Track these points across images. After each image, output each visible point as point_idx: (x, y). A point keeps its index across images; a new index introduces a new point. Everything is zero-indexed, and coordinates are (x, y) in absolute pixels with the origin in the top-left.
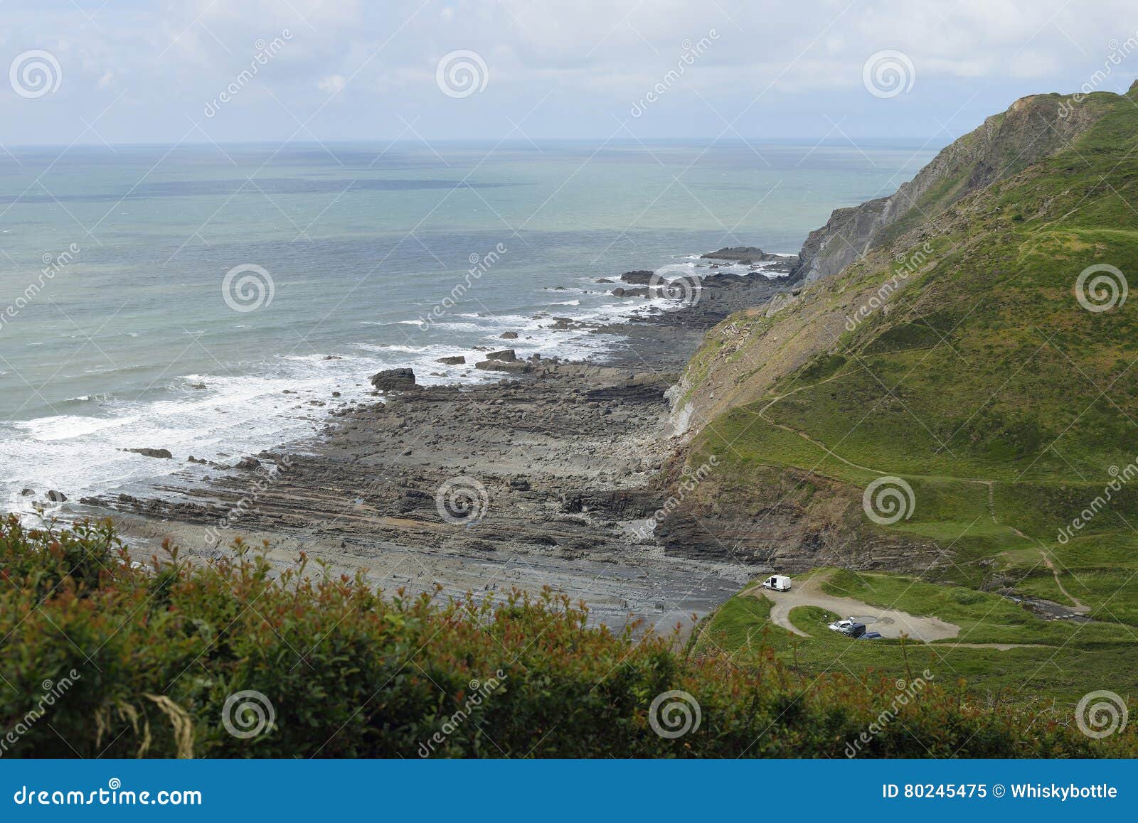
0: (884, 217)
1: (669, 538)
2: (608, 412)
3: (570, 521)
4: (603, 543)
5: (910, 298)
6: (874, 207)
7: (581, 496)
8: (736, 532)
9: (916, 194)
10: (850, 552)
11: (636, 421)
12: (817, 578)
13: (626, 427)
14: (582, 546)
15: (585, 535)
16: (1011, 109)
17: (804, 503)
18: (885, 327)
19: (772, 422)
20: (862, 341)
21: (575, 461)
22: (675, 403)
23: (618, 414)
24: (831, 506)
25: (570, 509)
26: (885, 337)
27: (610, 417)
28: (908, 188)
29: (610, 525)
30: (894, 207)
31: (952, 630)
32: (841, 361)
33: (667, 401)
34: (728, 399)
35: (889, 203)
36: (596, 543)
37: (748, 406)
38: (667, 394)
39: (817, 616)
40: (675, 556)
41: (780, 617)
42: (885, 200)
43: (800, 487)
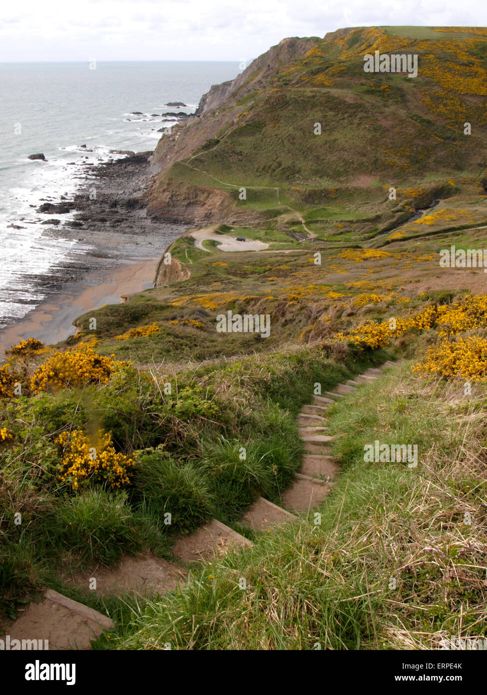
0: (231, 89)
1: (153, 216)
2: (126, 168)
3: (112, 212)
4: (126, 220)
5: (245, 115)
6: (227, 84)
7: (116, 202)
8: (179, 212)
9: (243, 79)
10: (224, 218)
11: (137, 171)
12: (211, 229)
13: (133, 174)
14: (118, 221)
15: (118, 217)
16: (280, 43)
17: (205, 200)
18: (235, 127)
19: (191, 167)
20: (226, 133)
21: (113, 187)
22: (152, 162)
23: (130, 168)
24: (216, 200)
25: (112, 207)
26: (235, 132)
27: (126, 170)
28: (240, 76)
29: (129, 212)
30: (235, 84)
31: (266, 245)
32: (218, 142)
33: (149, 162)
34: (174, 159)
35: (233, 82)
36: (123, 220)
37: (182, 161)
38: (149, 159)
39: (213, 244)
40: (155, 223)
41: (199, 245)
42: (231, 81)
43: (203, 193)
